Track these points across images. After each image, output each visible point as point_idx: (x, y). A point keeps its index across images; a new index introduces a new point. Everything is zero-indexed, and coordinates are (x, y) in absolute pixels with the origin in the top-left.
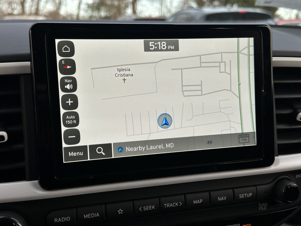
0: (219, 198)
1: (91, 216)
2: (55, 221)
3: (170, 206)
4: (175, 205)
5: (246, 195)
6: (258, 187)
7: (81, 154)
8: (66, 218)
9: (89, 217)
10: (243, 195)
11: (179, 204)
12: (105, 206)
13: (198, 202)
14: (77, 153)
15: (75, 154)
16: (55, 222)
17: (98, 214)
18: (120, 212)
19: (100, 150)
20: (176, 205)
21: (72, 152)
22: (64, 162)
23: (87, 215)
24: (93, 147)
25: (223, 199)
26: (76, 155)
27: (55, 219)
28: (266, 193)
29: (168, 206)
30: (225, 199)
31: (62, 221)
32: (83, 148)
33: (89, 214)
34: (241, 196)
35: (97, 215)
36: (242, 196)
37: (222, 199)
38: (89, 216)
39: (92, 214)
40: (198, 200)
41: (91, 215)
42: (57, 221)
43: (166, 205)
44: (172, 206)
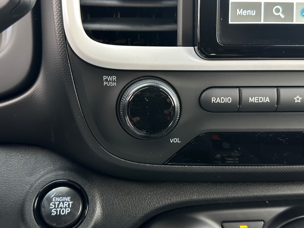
1: (258, 101)
2: (213, 100)
7: (253, 13)
8: (226, 98)
9: (256, 102)
12: (277, 89)
14: (248, 11)
15: (245, 13)
16: (212, 102)
17: (267, 98)
18: (298, 99)
19: (278, 10)
21: (242, 10)
22: (230, 23)
23: (253, 98)
24: (269, 6)
26: (247, 13)
31: (222, 102)
32: (256, 6)
33: (256, 98)
35: (266, 101)
38: (256, 100)
39: (260, 98)
41: (258, 99)
42: (214, 100)
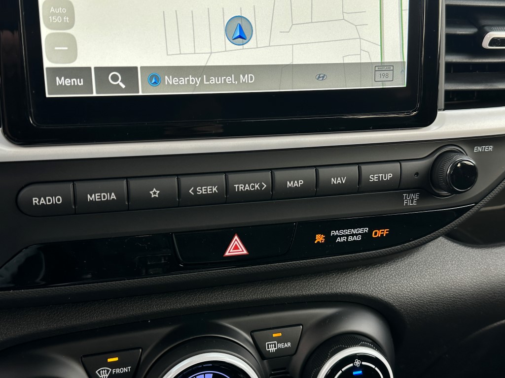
0: (332, 179)
1: (101, 198)
2: (34, 202)
3: (244, 188)
4: (253, 187)
5: (382, 176)
6: (403, 164)
7: (80, 82)
8: (54, 197)
9: (97, 200)
10: (376, 176)
11: (261, 186)
12: (127, 181)
13: (295, 185)
14: (72, 80)
15: (67, 82)
17: (113, 194)
18: (155, 193)
19: (115, 78)
20: (256, 187)
21: (63, 78)
22: (47, 96)
23: (93, 195)
24: (102, 72)
25: (340, 182)
26: (71, 83)
27: (34, 199)
28: (417, 174)
29: (241, 189)
30: (344, 182)
31: (48, 203)
32: (83, 72)
33: (96, 195)
34: (372, 177)
35: (112, 197)
36: (374, 178)
37: (338, 182)
38: (97, 197)
39: (102, 194)
40: (296, 182)
41: (101, 196)
42: (37, 202)
43: (238, 187)
44: (248, 188)
